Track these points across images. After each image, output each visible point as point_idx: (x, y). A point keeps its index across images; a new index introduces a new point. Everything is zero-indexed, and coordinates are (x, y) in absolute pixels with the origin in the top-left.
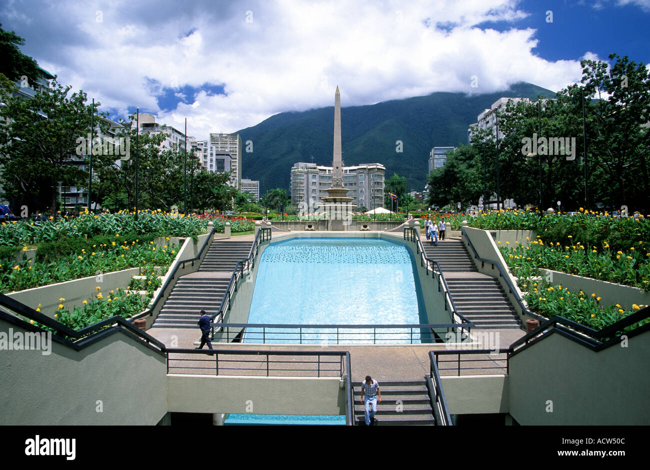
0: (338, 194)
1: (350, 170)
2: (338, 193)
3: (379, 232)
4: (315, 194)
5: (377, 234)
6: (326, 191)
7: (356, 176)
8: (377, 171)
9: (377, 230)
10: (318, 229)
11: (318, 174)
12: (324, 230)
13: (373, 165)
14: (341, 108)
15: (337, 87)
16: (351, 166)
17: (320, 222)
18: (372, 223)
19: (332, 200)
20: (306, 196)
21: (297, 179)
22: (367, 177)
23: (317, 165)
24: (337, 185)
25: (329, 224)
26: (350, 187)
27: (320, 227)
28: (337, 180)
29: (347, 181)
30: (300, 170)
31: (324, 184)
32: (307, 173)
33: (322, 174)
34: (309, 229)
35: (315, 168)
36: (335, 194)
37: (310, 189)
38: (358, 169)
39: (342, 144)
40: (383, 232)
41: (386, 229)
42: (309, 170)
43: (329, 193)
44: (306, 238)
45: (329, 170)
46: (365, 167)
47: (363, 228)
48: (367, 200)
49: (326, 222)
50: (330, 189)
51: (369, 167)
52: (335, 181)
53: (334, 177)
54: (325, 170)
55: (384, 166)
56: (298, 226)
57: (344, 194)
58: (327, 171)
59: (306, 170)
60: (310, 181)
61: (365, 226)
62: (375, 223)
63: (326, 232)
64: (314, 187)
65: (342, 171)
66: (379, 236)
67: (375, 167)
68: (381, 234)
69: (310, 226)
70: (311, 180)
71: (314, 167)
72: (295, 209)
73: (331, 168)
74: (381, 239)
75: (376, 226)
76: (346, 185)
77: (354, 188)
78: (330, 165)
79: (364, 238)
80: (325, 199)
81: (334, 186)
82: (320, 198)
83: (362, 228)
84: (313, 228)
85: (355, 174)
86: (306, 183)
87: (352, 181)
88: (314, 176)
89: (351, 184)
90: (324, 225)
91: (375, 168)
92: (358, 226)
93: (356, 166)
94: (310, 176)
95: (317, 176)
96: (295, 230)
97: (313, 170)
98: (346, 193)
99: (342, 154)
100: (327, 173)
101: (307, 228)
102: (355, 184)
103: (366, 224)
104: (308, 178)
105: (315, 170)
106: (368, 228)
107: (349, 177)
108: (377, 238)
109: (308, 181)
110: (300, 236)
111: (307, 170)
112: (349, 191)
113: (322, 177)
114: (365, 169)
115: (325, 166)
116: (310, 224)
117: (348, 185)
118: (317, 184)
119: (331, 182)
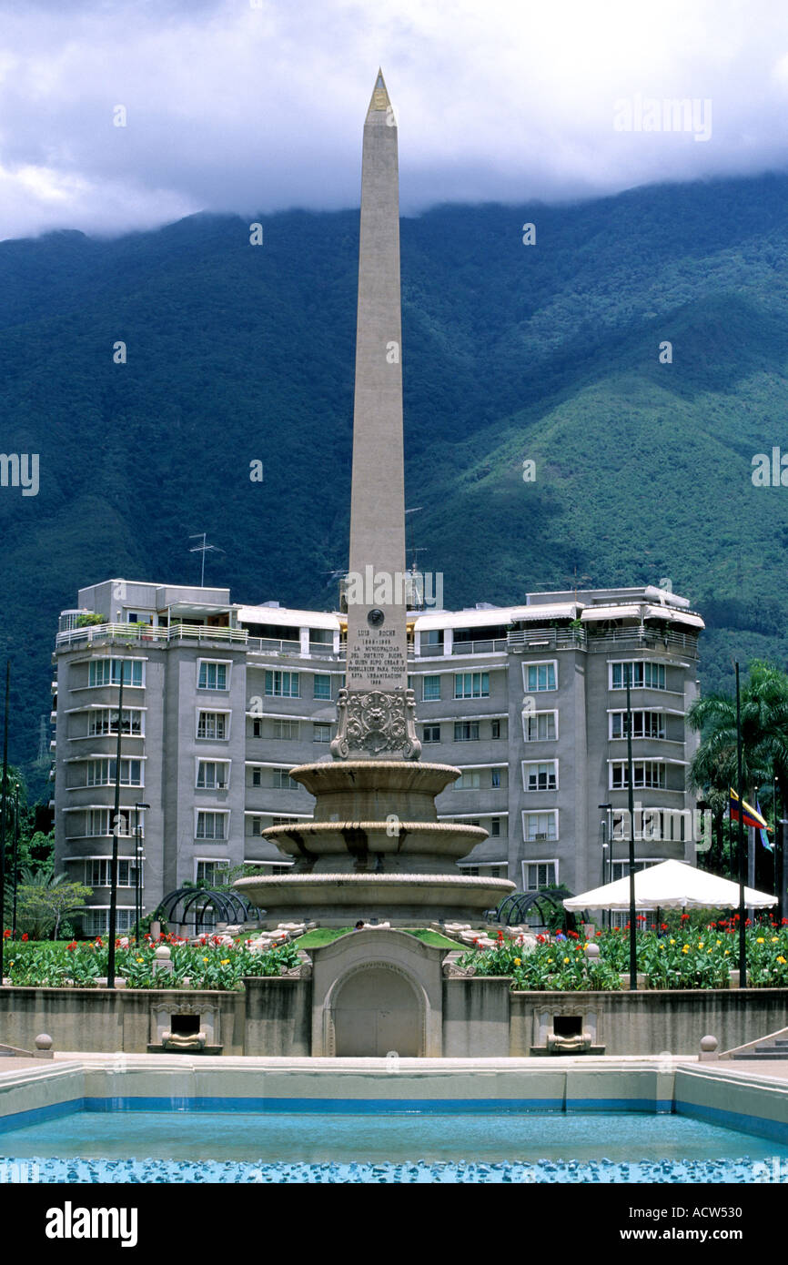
0: (378, 801)
1: (462, 635)
2: (384, 790)
3: (666, 1062)
4: (222, 794)
5: (651, 1078)
6: (298, 776)
7: (505, 671)
8: (649, 643)
9: (653, 1049)
10: (240, 1044)
11: (240, 657)
12: (284, 1053)
13: (619, 601)
14: (403, 221)
15: (380, 77)
16: (470, 604)
17: (255, 996)
18: (616, 1001)
19: (340, 844)
20: (157, 814)
21: (96, 694)
22: (579, 680)
23: (236, 598)
24: (374, 738)
25: (318, 1012)
26: (464, 748)
27: (254, 1029)
28: (376, 700)
29: (440, 709)
30: (114, 628)
31: (285, 728)
32: (166, 653)
33: (268, 655)
34: (182, 1041)
35: (220, 619)
36: (358, 801)
37: (183, 763)
38: (517, 626)
39: (408, 456)
40: (689, 1062)
41: (709, 1039)
42: (183, 629)
43: (318, 793)
44: (161, 1104)
45: (316, 634)
46: (564, 609)
47: (553, 1037)
48: (580, 840)
49: (300, 996)
50: (326, 763)
51: (593, 614)
52: (361, 710)
53: (354, 683)
54: (292, 633)
55: (692, 609)
56: (104, 1019)
57: (418, 802)
58: (305, 638)
59: (155, 630)
60: (183, 709)
61: (568, 1026)
62: (633, 1000)
63: (298, 1062)
64: (211, 753)
65: (410, 637)
66: (664, 1094)
67: (629, 610)
68: (679, 1078)
69: (185, 1024)
70: (194, 703)
71: (213, 608)
72: (77, 902)
73: (328, 621)
74: (675, 1109)
75: (640, 1020)
76: (431, 733)
77: (486, 752)
78: (324, 594)
79: (563, 1107)
80: (293, 835)
81: (352, 742)
82: (256, 824)
83: (547, 1034)
84: (205, 1033)
85: (491, 657)
86: (158, 718)
87: (477, 708)
88: (214, 676)
89: (467, 730)
90: (284, 1015)
91: (633, 622)
92: (516, 1019)
93: (500, 602)
94: (189, 671)
95: (236, 675)
96: (83, 1046)
97: (204, 630)
98: (434, 794)
99: (410, 520)
100: (305, 653)
101: (165, 1033)
102: (497, 727)
103: (570, 1009)
104: (169, 690)
105: (219, 631)
106: (587, 1034)
107: (456, 677)
108: (646, 1107)
109: (169, 710)
110: (117, 1092)
111: (167, 632)
112: (455, 776)
113: (271, 681)
114: (563, 623)
115: (292, 601)
116: (185, 1009)
117: (447, 734)
118: (237, 730)
119: (330, 714)
